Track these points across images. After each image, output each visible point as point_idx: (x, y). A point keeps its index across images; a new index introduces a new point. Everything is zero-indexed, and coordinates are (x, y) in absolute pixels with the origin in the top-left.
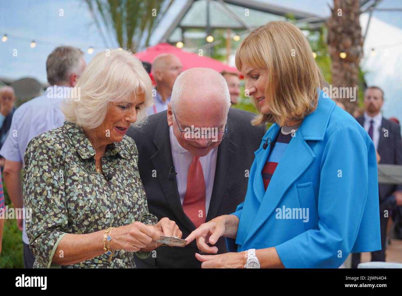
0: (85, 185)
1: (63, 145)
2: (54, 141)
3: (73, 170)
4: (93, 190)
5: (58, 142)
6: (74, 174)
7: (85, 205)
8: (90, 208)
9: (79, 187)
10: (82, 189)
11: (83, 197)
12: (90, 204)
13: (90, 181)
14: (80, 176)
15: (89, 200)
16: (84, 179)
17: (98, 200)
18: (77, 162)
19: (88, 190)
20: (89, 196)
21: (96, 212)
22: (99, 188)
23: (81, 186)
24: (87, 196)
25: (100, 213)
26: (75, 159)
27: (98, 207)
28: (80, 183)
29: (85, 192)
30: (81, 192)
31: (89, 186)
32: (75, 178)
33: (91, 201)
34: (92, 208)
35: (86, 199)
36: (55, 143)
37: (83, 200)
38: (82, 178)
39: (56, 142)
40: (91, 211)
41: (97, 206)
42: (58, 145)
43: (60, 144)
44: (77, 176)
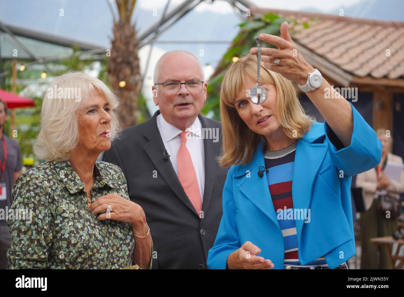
0: (76, 221)
1: (52, 183)
2: (43, 178)
3: (62, 208)
4: (84, 226)
5: (47, 180)
6: (64, 211)
7: (78, 243)
8: (83, 244)
9: (70, 224)
10: (74, 226)
11: (75, 234)
12: (83, 240)
13: (81, 217)
14: (70, 213)
15: (81, 236)
16: (74, 215)
17: (90, 235)
18: (67, 198)
19: (79, 226)
20: (81, 233)
21: (90, 248)
22: (90, 223)
23: (72, 223)
24: (78, 233)
25: (93, 248)
26: (64, 195)
27: (91, 243)
28: (71, 220)
29: (77, 229)
30: (73, 229)
31: (80, 222)
32: (65, 215)
33: (83, 238)
34: (85, 245)
35: (78, 236)
36: (43, 181)
37: (75, 237)
38: (72, 215)
39: (44, 179)
40: (84, 247)
41: (89, 242)
42: (46, 182)
43: (49, 181)
44: (67, 213)
